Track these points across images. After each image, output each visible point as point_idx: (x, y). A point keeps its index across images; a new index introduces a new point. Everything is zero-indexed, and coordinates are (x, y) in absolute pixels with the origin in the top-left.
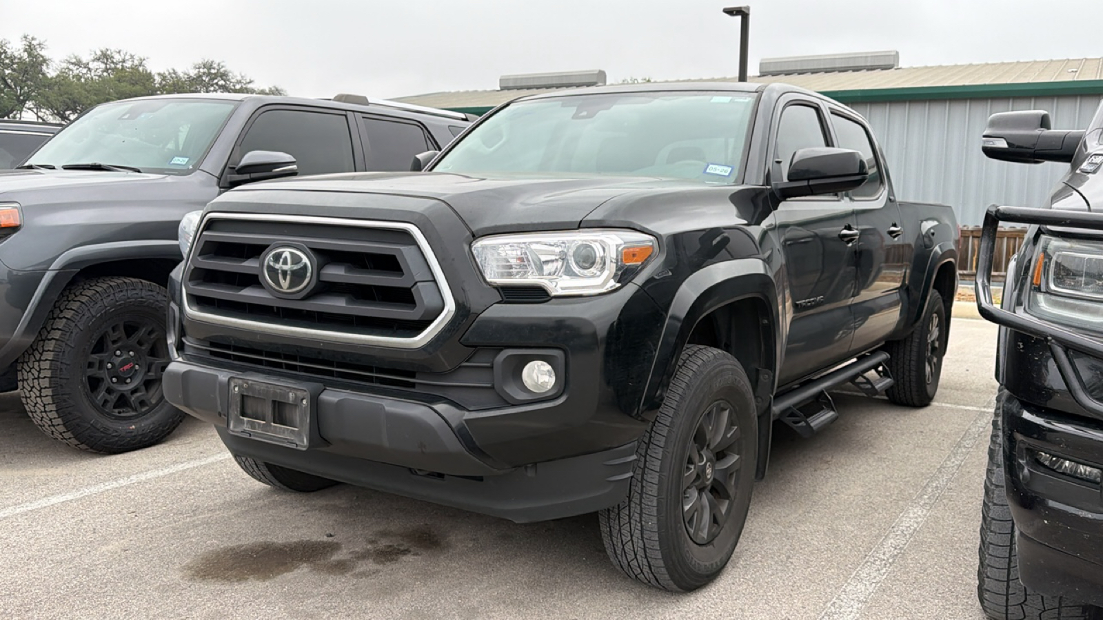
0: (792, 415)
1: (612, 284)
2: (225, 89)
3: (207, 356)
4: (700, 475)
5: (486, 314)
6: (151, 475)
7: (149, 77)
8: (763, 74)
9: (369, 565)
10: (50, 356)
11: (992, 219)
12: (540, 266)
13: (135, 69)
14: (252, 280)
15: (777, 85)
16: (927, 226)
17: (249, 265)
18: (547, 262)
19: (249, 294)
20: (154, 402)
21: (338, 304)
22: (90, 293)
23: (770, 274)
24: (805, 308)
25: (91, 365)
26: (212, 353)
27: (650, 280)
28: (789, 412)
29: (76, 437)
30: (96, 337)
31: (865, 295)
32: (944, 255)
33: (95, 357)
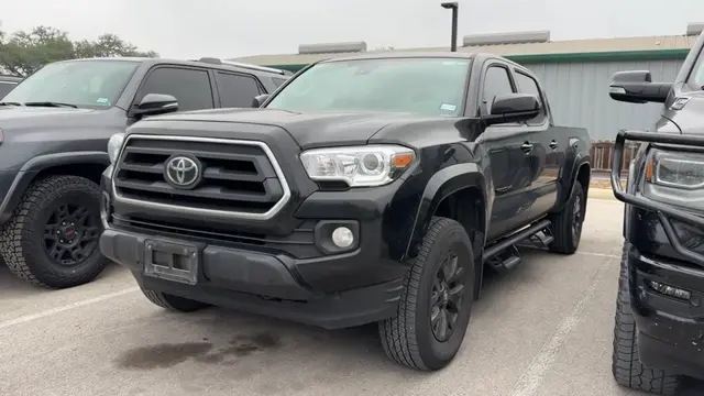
0: (495, 260)
1: (388, 179)
2: (119, 52)
3: (128, 225)
4: (441, 297)
5: (310, 198)
6: (87, 302)
7: (69, 45)
8: (465, 45)
9: (232, 357)
10: (20, 226)
11: (621, 139)
12: (343, 167)
13: (60, 39)
14: (160, 177)
15: (483, 54)
16: (573, 141)
17: (157, 168)
18: (346, 166)
19: (157, 186)
20: (87, 255)
21: (215, 193)
22: (46, 185)
23: (481, 172)
24: (503, 193)
25: (47, 231)
26: (133, 224)
27: (411, 176)
28: (492, 258)
29: (37, 278)
30: (50, 213)
31: (534, 185)
32: (584, 159)
33: (50, 227)
